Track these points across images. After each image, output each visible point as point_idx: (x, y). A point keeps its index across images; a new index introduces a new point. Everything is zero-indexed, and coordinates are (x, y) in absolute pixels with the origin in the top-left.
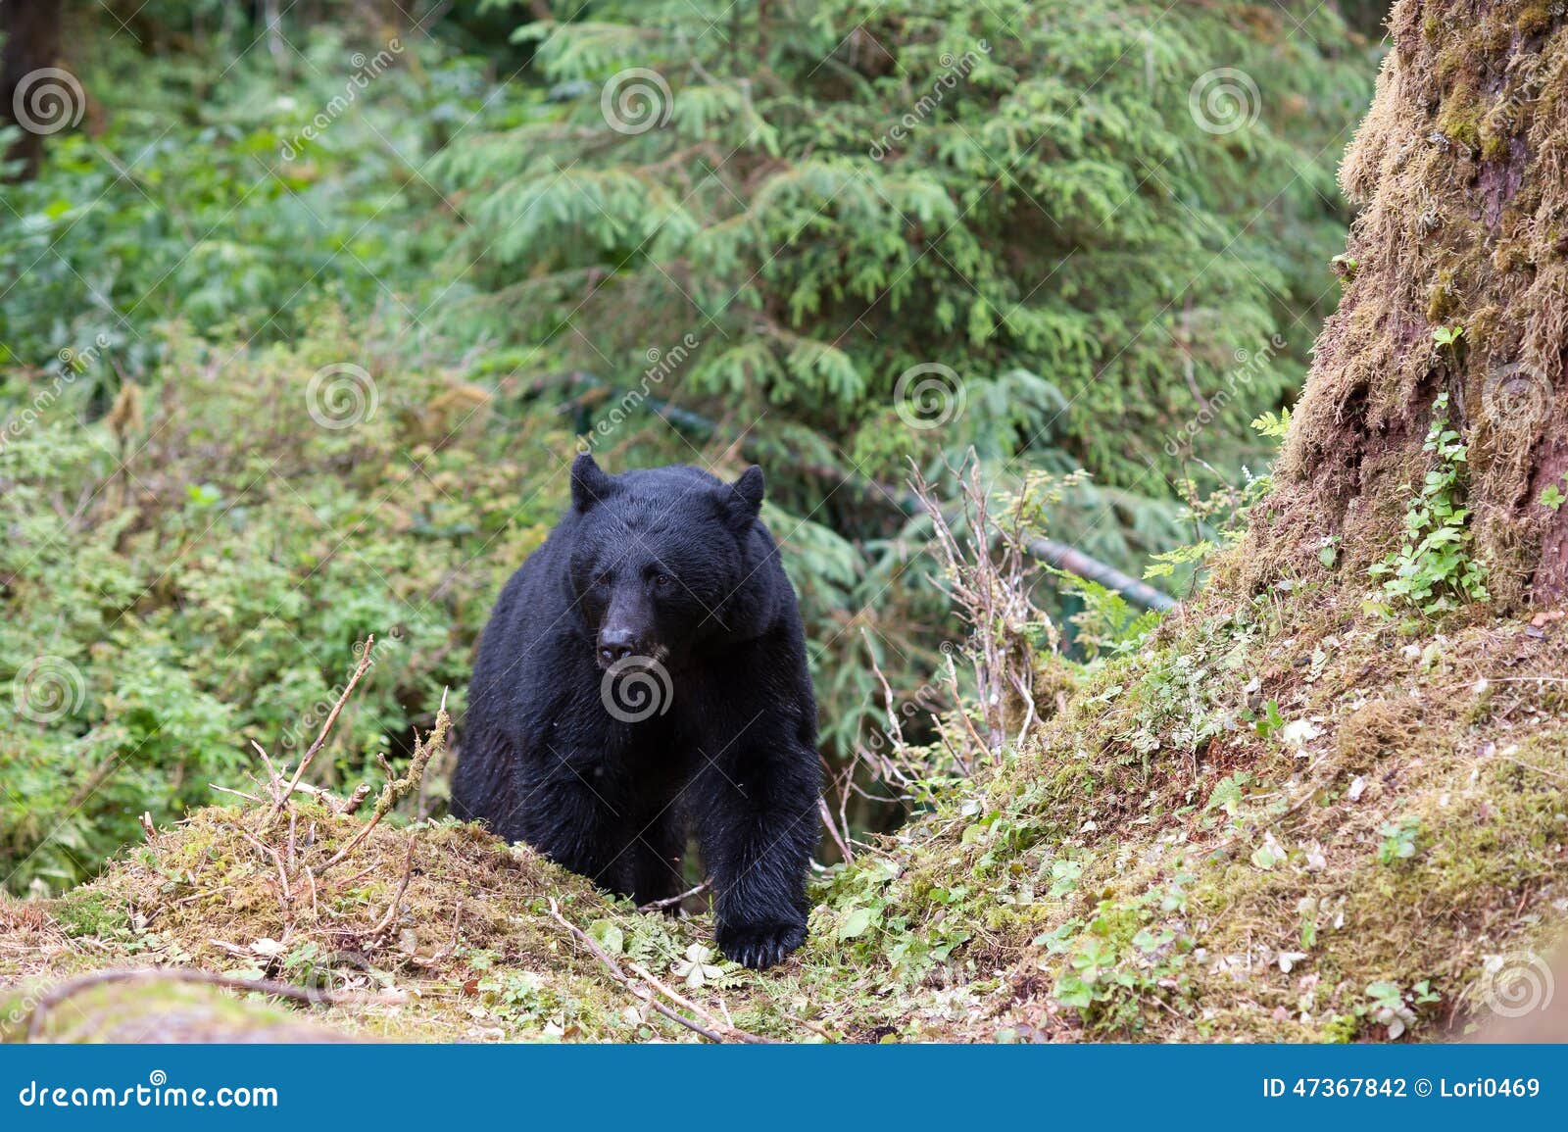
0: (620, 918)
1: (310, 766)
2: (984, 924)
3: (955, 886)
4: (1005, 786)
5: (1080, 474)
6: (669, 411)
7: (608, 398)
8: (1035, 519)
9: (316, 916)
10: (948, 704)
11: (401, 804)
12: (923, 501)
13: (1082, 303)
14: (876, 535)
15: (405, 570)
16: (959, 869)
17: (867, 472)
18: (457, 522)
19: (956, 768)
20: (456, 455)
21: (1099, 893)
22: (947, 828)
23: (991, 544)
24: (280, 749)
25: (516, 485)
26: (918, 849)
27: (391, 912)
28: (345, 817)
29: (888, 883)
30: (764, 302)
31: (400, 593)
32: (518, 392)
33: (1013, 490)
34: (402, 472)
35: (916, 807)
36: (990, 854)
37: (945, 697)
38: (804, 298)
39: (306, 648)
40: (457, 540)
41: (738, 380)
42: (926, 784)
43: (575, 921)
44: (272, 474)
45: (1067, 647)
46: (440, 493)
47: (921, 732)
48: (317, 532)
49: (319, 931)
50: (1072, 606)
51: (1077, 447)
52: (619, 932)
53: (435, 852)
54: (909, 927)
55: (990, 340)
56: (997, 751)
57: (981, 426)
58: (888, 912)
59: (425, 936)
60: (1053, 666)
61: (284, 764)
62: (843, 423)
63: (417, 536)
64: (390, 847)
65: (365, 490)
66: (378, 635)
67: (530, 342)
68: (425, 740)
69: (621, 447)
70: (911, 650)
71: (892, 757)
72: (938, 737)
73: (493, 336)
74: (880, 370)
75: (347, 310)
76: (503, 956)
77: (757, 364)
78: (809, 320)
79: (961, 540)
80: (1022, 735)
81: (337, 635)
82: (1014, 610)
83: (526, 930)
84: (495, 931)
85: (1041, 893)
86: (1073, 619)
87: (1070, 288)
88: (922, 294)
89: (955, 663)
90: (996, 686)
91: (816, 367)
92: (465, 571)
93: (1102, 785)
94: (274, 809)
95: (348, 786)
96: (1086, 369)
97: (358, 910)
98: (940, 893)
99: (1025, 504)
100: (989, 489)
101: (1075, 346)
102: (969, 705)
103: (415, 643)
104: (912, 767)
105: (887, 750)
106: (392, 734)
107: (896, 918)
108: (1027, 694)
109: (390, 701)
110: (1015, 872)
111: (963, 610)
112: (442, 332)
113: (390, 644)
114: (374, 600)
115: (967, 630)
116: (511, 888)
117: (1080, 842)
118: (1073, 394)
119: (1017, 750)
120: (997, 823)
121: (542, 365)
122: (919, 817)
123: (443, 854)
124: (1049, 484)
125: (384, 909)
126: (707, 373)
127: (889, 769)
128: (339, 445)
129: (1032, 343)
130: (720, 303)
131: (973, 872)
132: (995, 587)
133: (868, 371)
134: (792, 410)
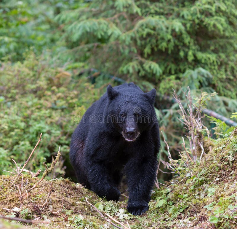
0: (103, 202)
1: (27, 165)
2: (192, 203)
3: (184, 194)
4: (197, 169)
5: (215, 93)
6: (114, 78)
7: (99, 75)
8: (204, 104)
9: (28, 202)
10: (183, 149)
11: (49, 174)
12: (176, 100)
13: (215, 51)
14: (165, 108)
15: (50, 117)
16: (186, 190)
17: (163, 93)
18: (62, 105)
19: (185, 165)
20: (62, 89)
21: (220, 195)
22: (183, 180)
23: (193, 110)
24: (20, 161)
25: (77, 96)
26: (175, 185)
27: (46, 201)
28: (35, 177)
29: (168, 193)
30: (138, 51)
31: (49, 122)
32: (77, 73)
33: (199, 97)
34: (49, 93)
35: (175, 175)
36: (193, 186)
37: (182, 148)
38: (147, 50)
39: (26, 136)
40: (63, 110)
41: (131, 70)
42: (177, 169)
43: (92, 203)
44: (17, 93)
45: (212, 135)
46: (59, 98)
47: (176, 156)
48: (28, 108)
49: (29, 206)
50: (213, 126)
51: (214, 87)
52: (102, 205)
53: (57, 186)
54: (173, 204)
55: (193, 60)
56: (195, 161)
57: (191, 81)
58: (168, 200)
59: (55, 207)
60: (208, 140)
61: (20, 165)
62: (157, 81)
63: (53, 109)
64: (46, 185)
65: (40, 98)
66: (43, 133)
67: (80, 61)
68: (55, 159)
69: (103, 87)
70: (174, 136)
71: (169, 162)
72: (180, 158)
73: (71, 59)
74: (166, 68)
75: (35, 54)
76: (74, 211)
77: (136, 66)
78: (149, 56)
79: (186, 109)
80: (201, 157)
81: (33, 133)
82: (199, 126)
83: (79, 205)
84: (72, 205)
85: (206, 195)
86: (214, 129)
87: (212, 48)
88: (176, 49)
89: (185, 139)
90: (194, 145)
91: (150, 67)
92: (64, 117)
93: (220, 169)
94: (18, 176)
95: (36, 170)
96: (216, 67)
97: (38, 200)
98: (181, 196)
99: (201, 101)
100: (193, 97)
101: (213, 62)
102: (188, 150)
103: (53, 135)
104: (174, 165)
105: (167, 160)
106: (47, 157)
107: (170, 202)
108: (202, 147)
109: (46, 149)
110: (199, 190)
111: (186, 126)
112: (59, 59)
113: (46, 135)
114: (42, 124)
115: (187, 131)
116: (76, 195)
117: (215, 183)
118: (213, 74)
119: (199, 160)
120: (195, 178)
121: (83, 67)
122: (176, 177)
123: (59, 187)
124: (207, 96)
125: (45, 200)
126: (123, 69)
127: (168, 166)
128: (33, 87)
129: (203, 61)
130: (127, 51)
131: (189, 190)
132: (194, 121)
133: (163, 68)
134: (144, 78)
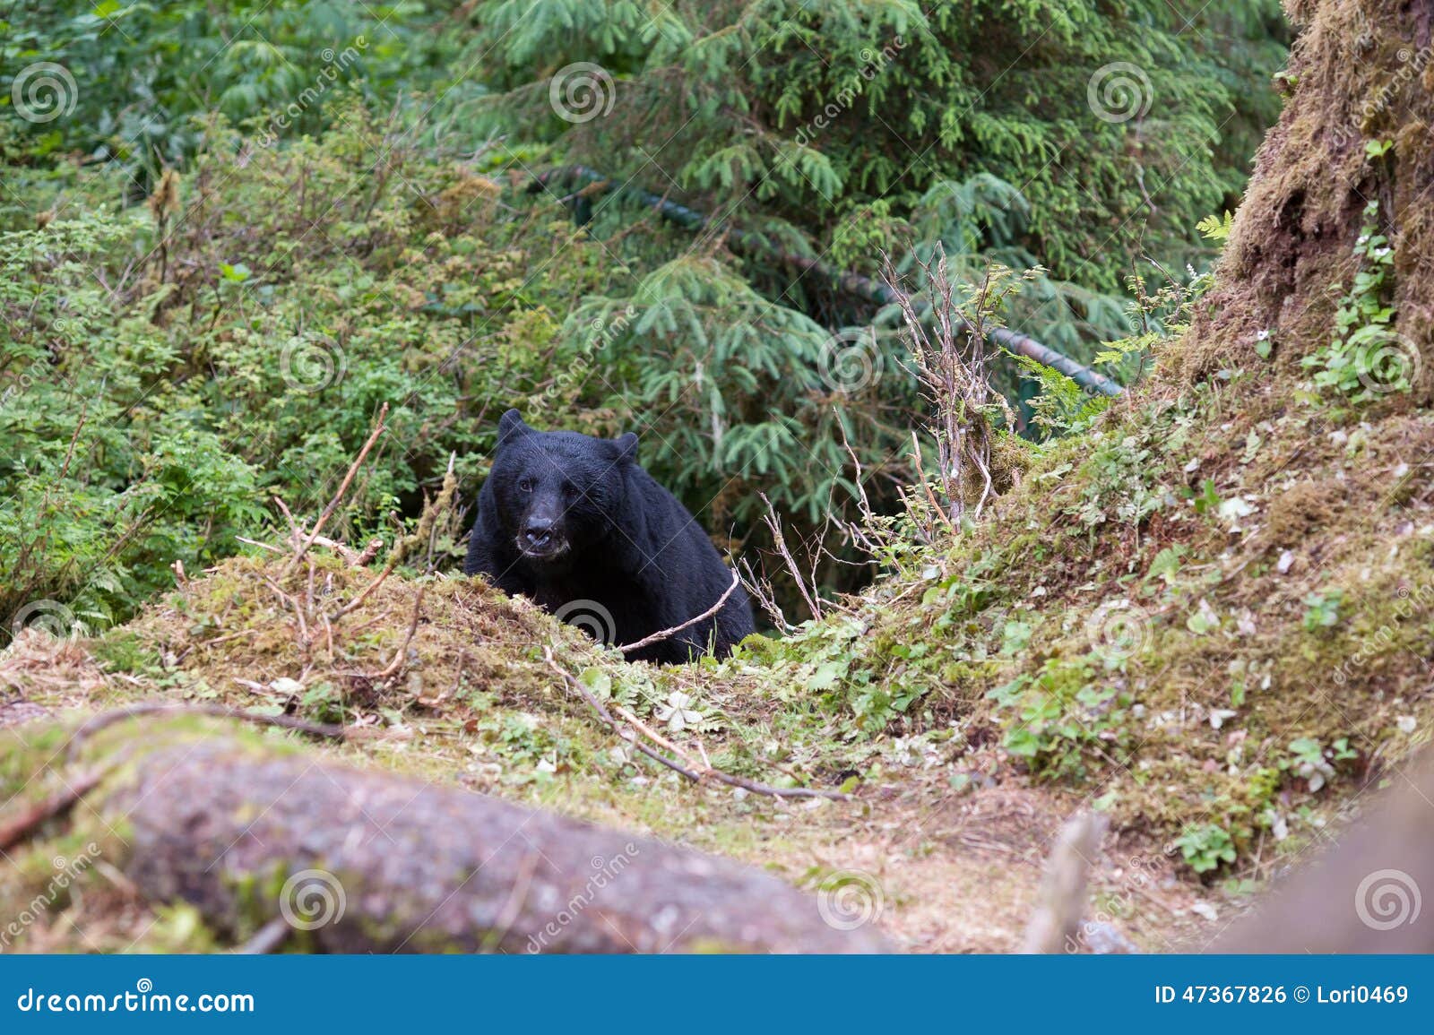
0: (609, 666)
1: (330, 521)
2: (941, 679)
3: (915, 643)
4: (963, 553)
5: (1038, 270)
6: (662, 204)
7: (607, 191)
8: (996, 310)
9: (331, 658)
10: (911, 477)
11: (411, 559)
12: (894, 291)
13: (1043, 112)
14: (850, 322)
15: (418, 345)
16: (920, 628)
17: (842, 263)
18: (467, 302)
19: (919, 536)
20: (466, 240)
21: (1047, 652)
22: (909, 590)
23: (955, 333)
24: (303, 506)
25: (521, 269)
26: (881, 608)
27: (399, 656)
28: (360, 568)
29: (854, 640)
30: (751, 106)
31: (413, 365)
32: (525, 184)
33: (977, 284)
34: (418, 255)
35: (881, 571)
36: (948, 614)
37: (911, 471)
38: (788, 102)
39: (327, 414)
40: (466, 319)
41: (728, 178)
42: (891, 550)
43: (569, 667)
44: (298, 253)
45: (1023, 428)
46: (452, 275)
47: (888, 504)
48: (339, 308)
49: (334, 672)
50: (1028, 389)
51: (1036, 245)
52: (607, 678)
53: (441, 602)
54: (873, 679)
55: (958, 144)
56: (956, 521)
57: (950, 223)
58: (855, 665)
59: (431, 679)
60: (1009, 444)
61: (305, 520)
62: (822, 220)
63: (430, 314)
64: (399, 597)
65: (382, 272)
66: (394, 404)
67: (537, 139)
68: (433, 499)
69: (618, 235)
70: (879, 427)
71: (861, 525)
72: (903, 508)
73: (503, 132)
74: (857, 170)
75: (370, 106)
76: (501, 698)
77: (745, 163)
78: (793, 122)
79: (928, 328)
80: (980, 507)
81: (355, 403)
82: (975, 392)
83: (523, 675)
84: (494, 675)
85: (994, 651)
86: (1030, 402)
87: (1032, 98)
88: (897, 102)
89: (920, 440)
90: (956, 461)
91: (799, 165)
92: (471, 346)
93: (1051, 554)
94: (294, 560)
95: (362, 542)
96: (1046, 173)
97: (371, 654)
98: (901, 649)
99: (987, 295)
100: (954, 281)
101: (1037, 151)
102: (932, 479)
103: (427, 411)
104: (877, 534)
105: (853, 515)
106: (403, 494)
107: (861, 671)
108: (985, 470)
109: (402, 463)
110: (971, 632)
111: (928, 391)
112: (456, 127)
113: (403, 412)
114: (389, 372)
115: (931, 409)
116: (510, 637)
117: (1031, 606)
118: (1033, 197)
119: (975, 521)
120: (955, 587)
121: (547, 159)
122: (883, 580)
123: (449, 604)
124: (1010, 277)
125: (393, 654)
126: (699, 170)
127: (857, 535)
128: (359, 229)
129: (998, 149)
130: (711, 105)
131: (932, 631)
132: (958, 371)
133: (846, 170)
134: (775, 205)
